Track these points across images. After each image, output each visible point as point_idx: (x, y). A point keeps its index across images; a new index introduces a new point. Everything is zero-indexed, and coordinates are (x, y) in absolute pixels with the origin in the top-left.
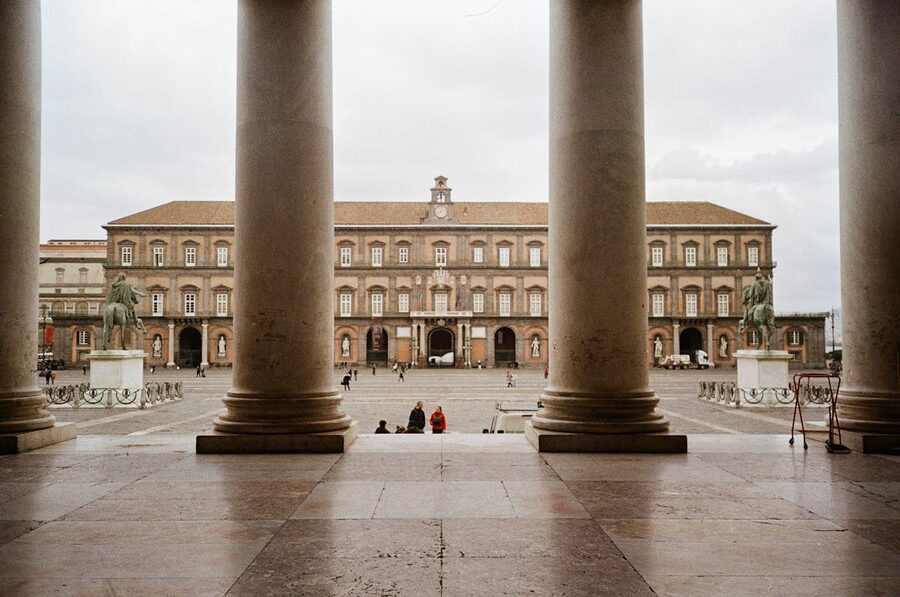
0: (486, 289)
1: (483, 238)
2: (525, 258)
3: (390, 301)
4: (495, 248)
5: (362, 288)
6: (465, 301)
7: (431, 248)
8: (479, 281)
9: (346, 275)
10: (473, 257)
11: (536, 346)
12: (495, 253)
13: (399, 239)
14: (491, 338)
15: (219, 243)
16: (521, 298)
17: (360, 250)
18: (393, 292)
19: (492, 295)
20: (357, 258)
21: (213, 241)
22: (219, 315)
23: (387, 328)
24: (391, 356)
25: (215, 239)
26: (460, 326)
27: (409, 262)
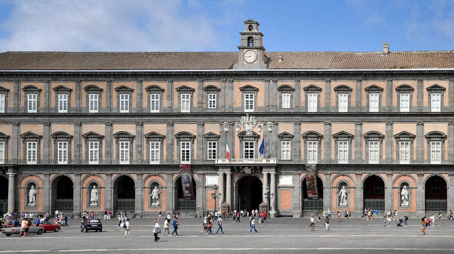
0: (293, 137)
1: (291, 83)
2: (333, 104)
3: (199, 149)
4: (303, 93)
5: (170, 136)
6: (270, 149)
7: (240, 93)
8: (286, 127)
9: (155, 122)
10: (281, 103)
11: (343, 194)
12: (303, 99)
13: (207, 84)
14: (298, 186)
15: (28, 89)
16: (328, 144)
17: (168, 96)
18: (201, 139)
19: (300, 142)
20: (166, 104)
21: (22, 87)
22: (29, 163)
23: (196, 177)
24: (199, 204)
25: (24, 84)
26: (265, 173)
27: (217, 108)
